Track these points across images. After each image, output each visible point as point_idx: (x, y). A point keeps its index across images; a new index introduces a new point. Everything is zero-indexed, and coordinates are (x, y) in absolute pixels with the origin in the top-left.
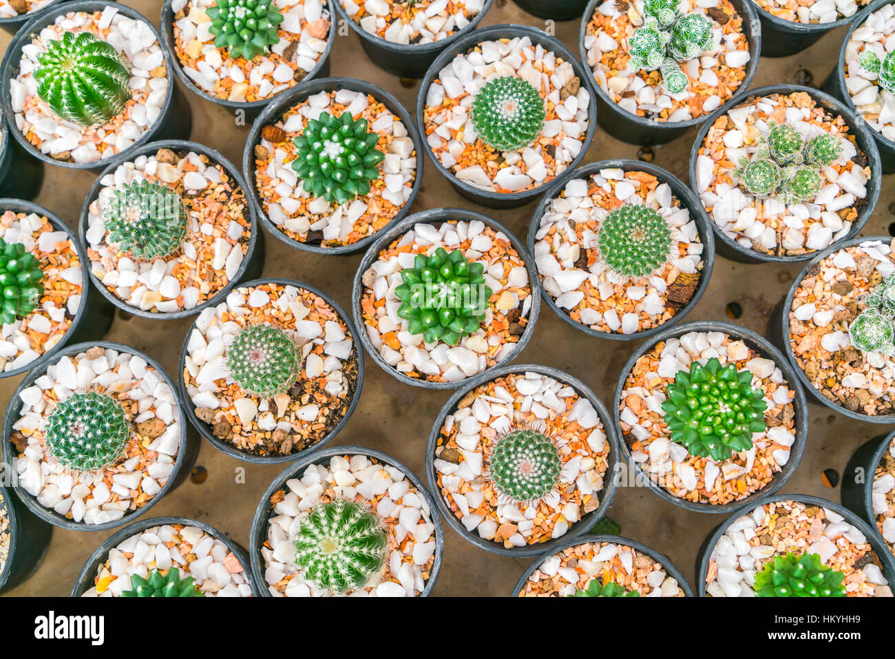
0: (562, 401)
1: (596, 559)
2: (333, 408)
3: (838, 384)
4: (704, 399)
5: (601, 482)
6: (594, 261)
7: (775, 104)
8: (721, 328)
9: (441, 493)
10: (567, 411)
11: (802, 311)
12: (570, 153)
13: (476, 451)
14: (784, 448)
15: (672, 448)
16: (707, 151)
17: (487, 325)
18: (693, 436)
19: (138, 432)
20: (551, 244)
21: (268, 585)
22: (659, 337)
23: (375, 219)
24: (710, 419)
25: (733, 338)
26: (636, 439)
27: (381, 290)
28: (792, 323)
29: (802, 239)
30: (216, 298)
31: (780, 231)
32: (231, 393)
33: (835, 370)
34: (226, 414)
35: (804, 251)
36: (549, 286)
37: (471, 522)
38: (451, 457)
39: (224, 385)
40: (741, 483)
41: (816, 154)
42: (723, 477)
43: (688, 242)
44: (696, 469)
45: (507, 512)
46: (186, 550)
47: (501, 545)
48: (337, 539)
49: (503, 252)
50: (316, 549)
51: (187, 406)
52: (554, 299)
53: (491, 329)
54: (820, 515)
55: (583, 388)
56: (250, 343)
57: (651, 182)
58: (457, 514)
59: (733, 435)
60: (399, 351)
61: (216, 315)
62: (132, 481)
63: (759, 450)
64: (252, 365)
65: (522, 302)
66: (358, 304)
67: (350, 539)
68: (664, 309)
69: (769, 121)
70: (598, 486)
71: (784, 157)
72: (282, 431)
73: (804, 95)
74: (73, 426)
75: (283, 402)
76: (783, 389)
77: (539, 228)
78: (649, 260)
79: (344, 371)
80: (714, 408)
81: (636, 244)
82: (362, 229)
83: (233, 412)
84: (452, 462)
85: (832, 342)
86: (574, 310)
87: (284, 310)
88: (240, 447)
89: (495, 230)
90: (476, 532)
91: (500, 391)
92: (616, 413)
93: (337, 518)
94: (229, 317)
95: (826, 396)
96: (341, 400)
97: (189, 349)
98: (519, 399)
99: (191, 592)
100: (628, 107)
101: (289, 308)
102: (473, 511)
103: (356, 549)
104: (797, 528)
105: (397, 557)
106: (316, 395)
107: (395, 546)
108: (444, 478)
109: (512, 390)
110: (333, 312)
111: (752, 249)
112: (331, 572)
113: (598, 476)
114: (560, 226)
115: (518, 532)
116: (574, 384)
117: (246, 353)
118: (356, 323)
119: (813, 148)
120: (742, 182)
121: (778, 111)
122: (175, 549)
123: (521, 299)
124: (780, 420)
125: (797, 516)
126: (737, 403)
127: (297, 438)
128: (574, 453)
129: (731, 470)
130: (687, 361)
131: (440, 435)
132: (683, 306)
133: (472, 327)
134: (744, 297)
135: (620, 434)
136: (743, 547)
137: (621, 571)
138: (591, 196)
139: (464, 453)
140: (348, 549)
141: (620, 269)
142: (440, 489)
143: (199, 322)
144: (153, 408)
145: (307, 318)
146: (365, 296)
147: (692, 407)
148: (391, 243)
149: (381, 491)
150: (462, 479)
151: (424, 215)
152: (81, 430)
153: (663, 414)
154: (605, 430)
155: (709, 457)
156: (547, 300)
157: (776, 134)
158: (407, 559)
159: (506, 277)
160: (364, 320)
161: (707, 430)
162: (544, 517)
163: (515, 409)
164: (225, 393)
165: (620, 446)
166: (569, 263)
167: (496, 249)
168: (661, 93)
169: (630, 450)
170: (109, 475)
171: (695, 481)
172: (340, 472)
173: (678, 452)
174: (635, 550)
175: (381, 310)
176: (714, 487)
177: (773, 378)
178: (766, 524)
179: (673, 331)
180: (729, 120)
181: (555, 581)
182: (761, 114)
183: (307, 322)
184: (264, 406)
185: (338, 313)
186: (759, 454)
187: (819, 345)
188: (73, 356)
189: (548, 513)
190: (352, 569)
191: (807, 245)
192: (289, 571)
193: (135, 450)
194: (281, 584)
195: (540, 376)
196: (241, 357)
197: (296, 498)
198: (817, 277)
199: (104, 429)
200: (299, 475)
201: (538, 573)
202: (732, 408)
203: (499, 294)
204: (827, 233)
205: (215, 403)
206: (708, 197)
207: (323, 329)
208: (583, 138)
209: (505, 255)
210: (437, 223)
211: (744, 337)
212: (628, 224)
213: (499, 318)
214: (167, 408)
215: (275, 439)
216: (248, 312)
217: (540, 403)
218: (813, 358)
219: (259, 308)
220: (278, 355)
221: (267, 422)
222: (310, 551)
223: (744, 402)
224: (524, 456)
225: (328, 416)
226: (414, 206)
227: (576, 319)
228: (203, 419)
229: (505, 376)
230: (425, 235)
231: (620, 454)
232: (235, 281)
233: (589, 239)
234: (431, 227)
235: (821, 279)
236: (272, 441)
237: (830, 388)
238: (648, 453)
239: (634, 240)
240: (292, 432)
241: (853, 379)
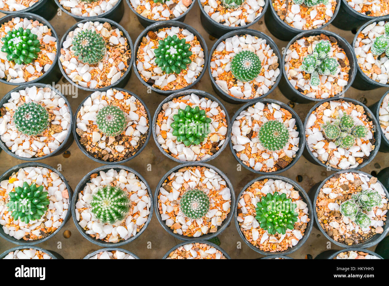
0: (220, 185)
1: (207, 252)
2: (130, 150)
3: (327, 223)
5: (221, 223)
6: (254, 137)
7: (349, 106)
8: (292, 183)
9: (158, 201)
10: (220, 190)
11: (326, 190)
12: (263, 91)
13: (178, 190)
14: (297, 239)
15: (254, 221)
16: (316, 113)
17: (203, 144)
18: (264, 220)
19: (51, 128)
20: (241, 123)
21: (76, 208)
22: (267, 176)
23: (177, 85)
24: (273, 216)
25: (295, 189)
26: (241, 212)
27: (168, 113)
28: (320, 192)
29: (338, 162)
30: (103, 89)
31: (330, 156)
32: (93, 128)
33: (329, 218)
34: (88, 135)
35: (336, 167)
36: (233, 139)
37: (164, 217)
38: (168, 189)
39: (92, 124)
40: (275, 246)
41: (357, 132)
42: (269, 240)
43: (294, 145)
44: (259, 233)
45: (180, 219)
46: (50, 181)
47: (172, 231)
48: (110, 201)
49: (221, 118)
50: (101, 202)
51: (74, 125)
52: (233, 145)
53: (204, 146)
55: (230, 184)
56: (109, 112)
57: (289, 116)
58: (161, 212)
59: (279, 226)
60: (165, 139)
61: (100, 95)
62: (40, 145)
63: (287, 236)
64: (106, 121)
65: (220, 141)
66: (157, 115)
67: (115, 204)
68: (273, 167)
69: (344, 112)
70: (219, 224)
71: (344, 128)
72: (107, 151)
73: (362, 107)
74: (26, 114)
75: (112, 140)
76: (306, 217)
77: (239, 115)
78: (276, 145)
79: (140, 138)
80: (277, 213)
81: (274, 137)
82: (171, 87)
83: (91, 136)
84: (167, 191)
85: (332, 206)
86: (239, 152)
87: (127, 104)
88: (87, 150)
89: (222, 109)
90: (165, 221)
91: (197, 171)
92: (238, 199)
93: (114, 193)
94: (105, 98)
95: (321, 226)
96: (135, 149)
97: (84, 104)
98: (203, 178)
99: (45, 198)
100: (293, 83)
101: (129, 105)
102: (167, 213)
103: (116, 209)
105: (130, 218)
106: (126, 143)
107: (132, 214)
108: (161, 196)
109: (202, 173)
110: (146, 113)
111: (317, 158)
112: (102, 213)
113: (221, 220)
114: (247, 118)
115: (181, 228)
116: (227, 181)
117: (106, 115)
118: (153, 122)
119: (357, 129)
120: (324, 131)
121: (349, 109)
122: (46, 179)
123: (220, 140)
124: (300, 228)
126: (286, 215)
127: (111, 156)
128: (216, 207)
129: (273, 239)
130: (274, 190)
131: (167, 178)
132: (281, 169)
133: (197, 142)
134: (305, 175)
135: (236, 208)
138: (264, 111)
139: (173, 190)
140: (113, 207)
141: (264, 144)
142: (158, 199)
143: (92, 95)
144: (60, 121)
145: (135, 112)
146: (161, 113)
148: (179, 96)
149: (135, 190)
150: (168, 199)
151: (197, 91)
152: (29, 117)
153: (256, 206)
154: (231, 204)
155: (267, 231)
156: (230, 144)
157: (345, 117)
158: (134, 221)
159: (218, 129)
160: (157, 122)
161: (271, 220)
162: (193, 227)
163: (200, 181)
164: (91, 127)
165: (234, 212)
166: (245, 133)
167: (219, 116)
168: (307, 83)
169: (238, 215)
170: (32, 139)
171: (257, 237)
172: (122, 176)
173: (256, 224)
174: (223, 255)
175: (165, 121)
176: (264, 243)
177: (304, 211)
179: (273, 177)
180: (329, 105)
181: (187, 253)
182: (342, 108)
183: (134, 113)
184: (104, 138)
185: (148, 115)
186: (286, 238)
187: (327, 206)
188: (38, 87)
189: (196, 226)
190: (111, 216)
191: (339, 165)
192: (86, 206)
193: (47, 134)
194: (81, 210)
195: (215, 172)
196: (103, 116)
197: (100, 179)
198: (337, 179)
199: (38, 121)
200: (106, 171)
201: (182, 247)
202: (284, 216)
203: (213, 134)
204: (349, 164)
205: (85, 129)
206: (309, 131)
207: (139, 118)
208: (270, 88)
209: (221, 120)
210: (200, 96)
211: (300, 190)
212: (274, 128)
213: (209, 143)
214: (66, 123)
215: (103, 153)
216: (113, 99)
217: (211, 182)
218: (322, 210)
219: (118, 100)
220: (118, 121)
221: (102, 145)
222: (98, 202)
223: (289, 215)
224: (196, 200)
225: (127, 153)
226: (194, 86)
227: (238, 156)
228: (78, 133)
229: (201, 167)
230: (194, 99)
231: (233, 215)
232: (113, 85)
233: (256, 128)
234: (198, 97)
235: (338, 181)
236: (101, 153)
237: (324, 224)
238: (244, 219)
239: (274, 135)
240: (110, 153)
241: (334, 224)
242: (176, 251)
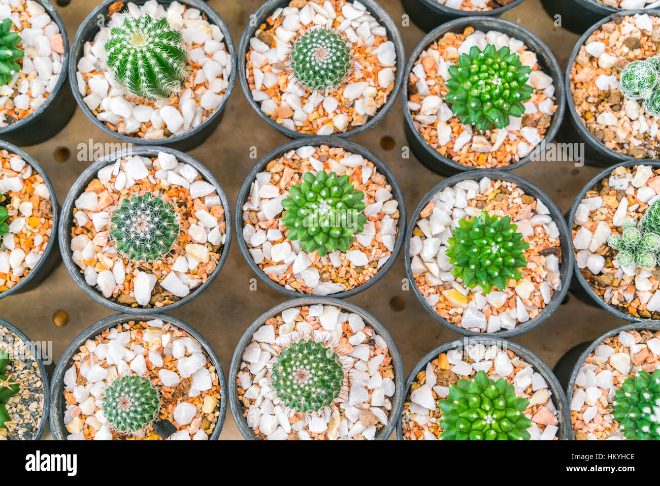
0: (373, 37)
3: (594, 118)
4: (484, 67)
5: (374, 109)
8: (524, 37)
9: (245, 64)
10: (373, 45)
11: (594, 47)
13: (288, 43)
14: (530, 144)
15: (442, 107)
21: (77, 70)
25: (529, 49)
28: (580, 52)
33: (597, 107)
35: (616, 6)
37: (258, 96)
38: (267, 40)
40: (483, 157)
42: (471, 145)
44: (453, 132)
45: (291, 99)
46: (25, 17)
47: (274, 120)
48: (147, 36)
50: (127, 37)
54: (533, 205)
58: (251, 86)
59: (493, 106)
67: (157, 40)
70: (371, 112)
76: (549, 102)
80: (488, 78)
84: (266, 43)
85: (604, 82)
90: (259, 104)
91: (328, 6)
98: (340, 19)
102: (264, 89)
104: (510, 206)
105: (188, 94)
107: (192, 86)
108: (253, 53)
109: (338, 10)
113: (374, 105)
115: (292, 117)
124: (535, 124)
125: (514, 198)
126: (509, 83)
128: (364, 79)
129: (480, 143)
131: (265, 21)
135: (406, 80)
136: (461, 201)
137: (358, 179)
139: (278, 42)
140: (152, 46)
142: (246, 61)
147: (472, 71)
149: (199, 41)
150: (266, 60)
153: (447, 78)
154: (396, 73)
155: (467, 125)
161: (476, 92)
162: (317, 116)
172: (175, 13)
173: (445, 112)
174: (377, 169)
176: (461, 150)
177: (546, 91)
178: (488, 193)
186: (507, 141)
187: (593, 82)
189: (322, 114)
190: (148, 64)
191: (621, 5)
192: (99, 67)
194: (88, 74)
195: (365, 9)
198: (617, 26)
201: (293, 152)
202: (503, 84)
217: (355, 29)
222: (122, 36)
223: (514, 84)
224: (323, 44)
235: (620, 30)
237: (586, 119)
238: (421, 106)
241: (607, 118)
242: (281, 160)
